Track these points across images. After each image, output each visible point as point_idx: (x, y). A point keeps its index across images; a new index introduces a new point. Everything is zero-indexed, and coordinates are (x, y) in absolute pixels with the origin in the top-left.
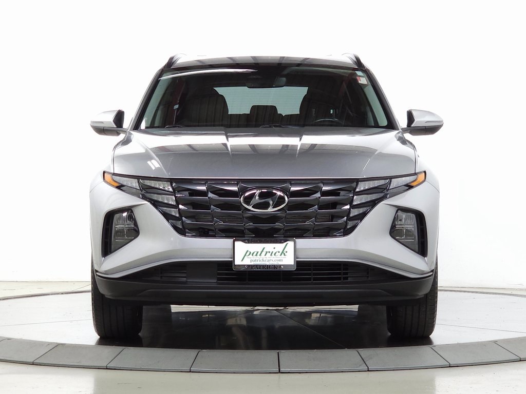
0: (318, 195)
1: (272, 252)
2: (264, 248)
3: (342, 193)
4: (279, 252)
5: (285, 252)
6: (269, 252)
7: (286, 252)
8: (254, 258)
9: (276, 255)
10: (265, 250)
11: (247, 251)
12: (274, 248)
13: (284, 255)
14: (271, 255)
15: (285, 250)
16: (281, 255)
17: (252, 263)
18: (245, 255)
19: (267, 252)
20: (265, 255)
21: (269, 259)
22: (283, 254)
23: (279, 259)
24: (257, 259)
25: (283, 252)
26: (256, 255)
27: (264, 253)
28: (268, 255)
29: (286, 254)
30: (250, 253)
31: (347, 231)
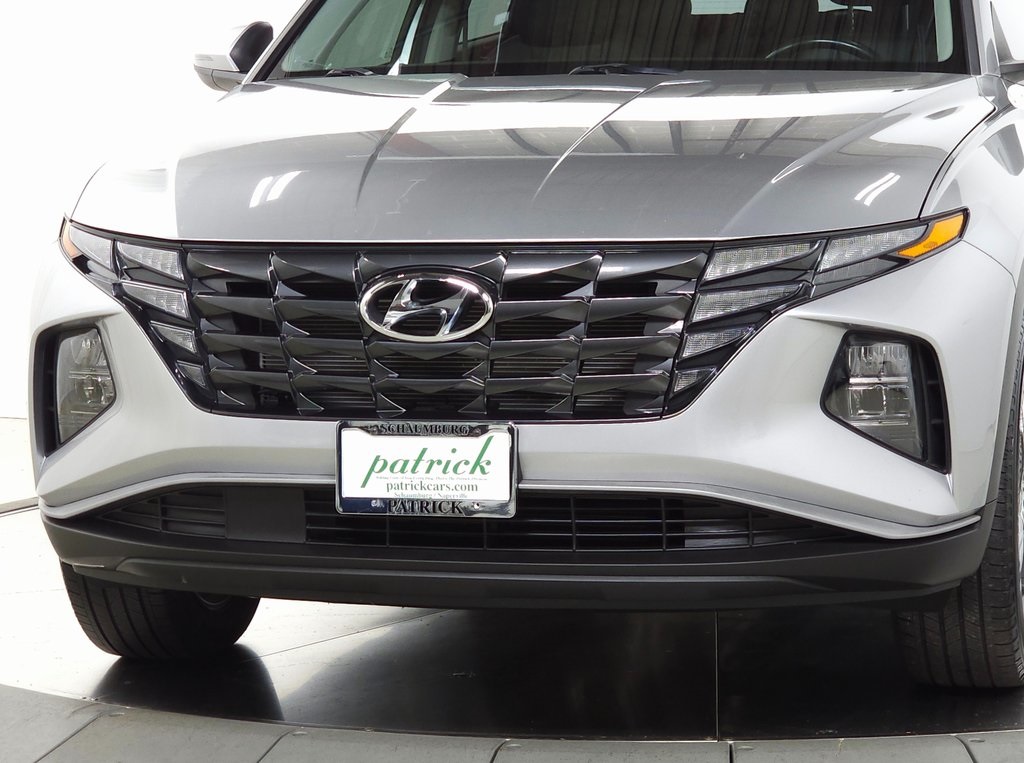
0: (588, 291)
1: (448, 463)
2: (424, 451)
3: (662, 285)
4: (467, 463)
5: (484, 464)
6: (439, 462)
7: (488, 463)
8: (397, 478)
9: (459, 470)
10: (426, 457)
11: (377, 459)
12: (454, 451)
13: (483, 471)
14: (444, 471)
15: (484, 459)
16: (472, 472)
17: (391, 495)
18: (372, 469)
19: (432, 462)
20: (428, 471)
21: (439, 483)
22: (478, 469)
23: (466, 483)
24: (405, 482)
25: (477, 463)
26: (402, 471)
27: (423, 466)
28: (437, 469)
29: (487, 469)
30: (385, 463)
31: (675, 403)
